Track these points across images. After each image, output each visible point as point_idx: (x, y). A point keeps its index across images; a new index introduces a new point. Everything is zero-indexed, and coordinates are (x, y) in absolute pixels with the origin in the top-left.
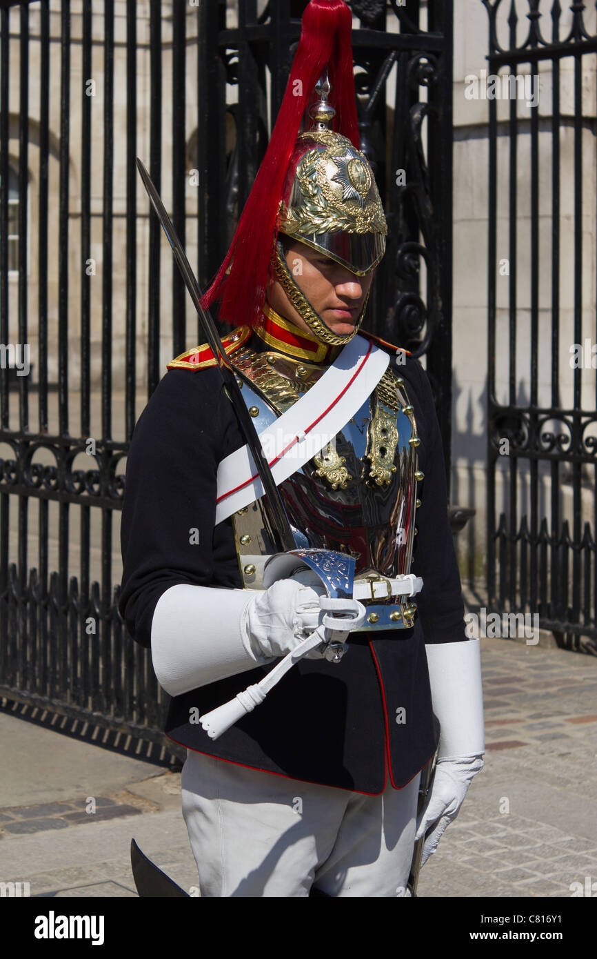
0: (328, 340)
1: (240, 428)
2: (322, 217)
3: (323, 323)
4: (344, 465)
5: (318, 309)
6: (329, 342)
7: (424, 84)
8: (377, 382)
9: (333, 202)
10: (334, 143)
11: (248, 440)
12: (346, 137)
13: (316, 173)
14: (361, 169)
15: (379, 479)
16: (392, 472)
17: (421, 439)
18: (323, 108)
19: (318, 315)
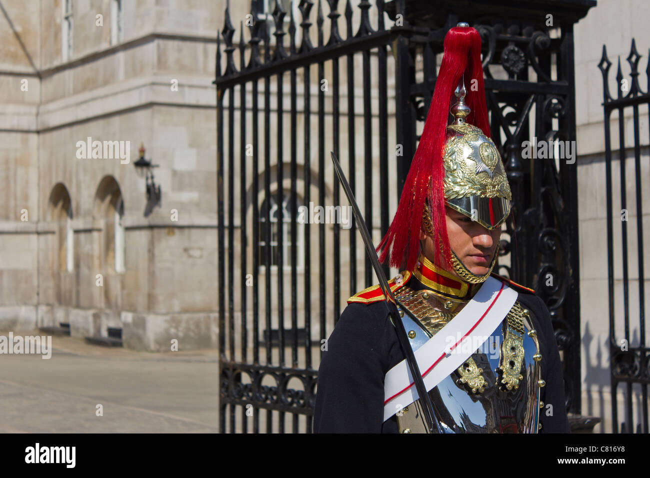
0: (468, 279)
1: (401, 347)
2: (461, 185)
3: (464, 266)
4: (481, 374)
5: (460, 256)
6: (469, 280)
7: (555, 117)
8: (508, 312)
9: (469, 174)
10: (469, 132)
11: (407, 356)
12: (479, 127)
13: (456, 153)
14: (489, 151)
15: (509, 385)
16: (519, 380)
17: (542, 355)
18: (461, 107)
19: (459, 260)
